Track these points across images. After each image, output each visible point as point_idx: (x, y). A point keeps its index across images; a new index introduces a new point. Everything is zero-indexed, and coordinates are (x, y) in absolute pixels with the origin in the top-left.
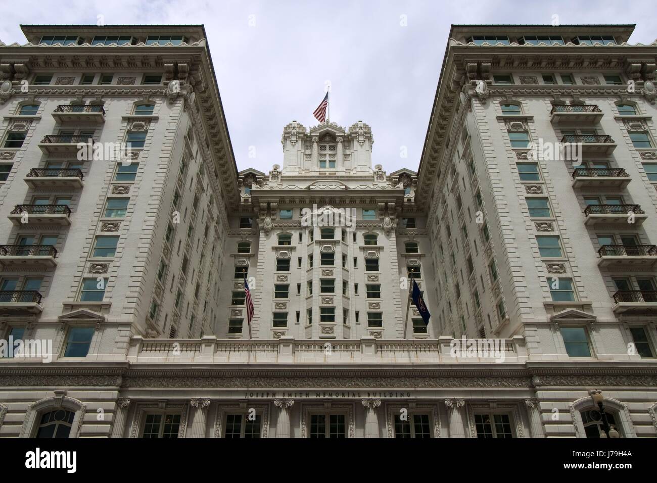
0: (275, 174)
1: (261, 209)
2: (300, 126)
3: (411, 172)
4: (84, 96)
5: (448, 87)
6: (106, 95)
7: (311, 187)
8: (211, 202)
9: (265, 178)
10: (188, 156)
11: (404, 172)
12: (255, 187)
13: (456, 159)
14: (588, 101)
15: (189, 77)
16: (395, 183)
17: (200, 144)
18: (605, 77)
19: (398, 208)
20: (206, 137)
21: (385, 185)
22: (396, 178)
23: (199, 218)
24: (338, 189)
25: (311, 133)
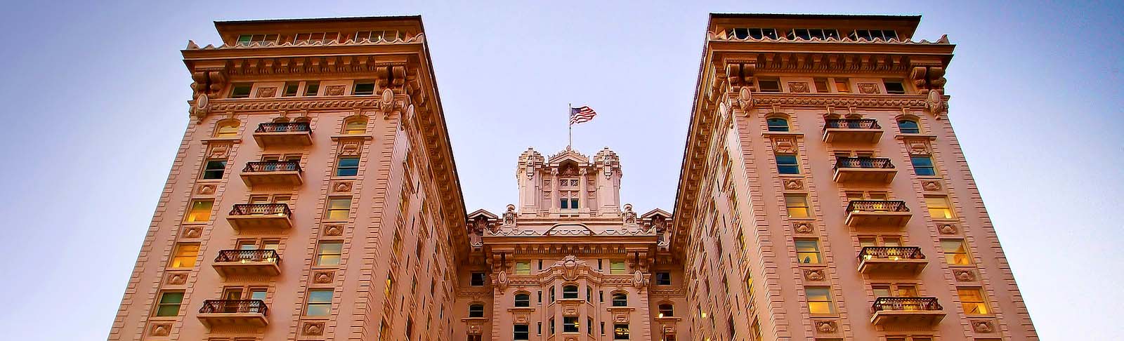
0: (511, 216)
1: (494, 261)
2: (537, 155)
3: (665, 213)
4: (287, 112)
5: (706, 97)
6: (313, 110)
7: (551, 233)
8: (437, 250)
9: (498, 222)
10: (408, 188)
11: (657, 213)
12: (486, 233)
13: (715, 193)
14: (866, 115)
15: (406, 85)
16: (648, 227)
17: (421, 174)
18: (886, 84)
19: (651, 259)
20: (429, 166)
21: (635, 230)
22: (648, 221)
23: (424, 270)
24: (582, 235)
25: (549, 164)
